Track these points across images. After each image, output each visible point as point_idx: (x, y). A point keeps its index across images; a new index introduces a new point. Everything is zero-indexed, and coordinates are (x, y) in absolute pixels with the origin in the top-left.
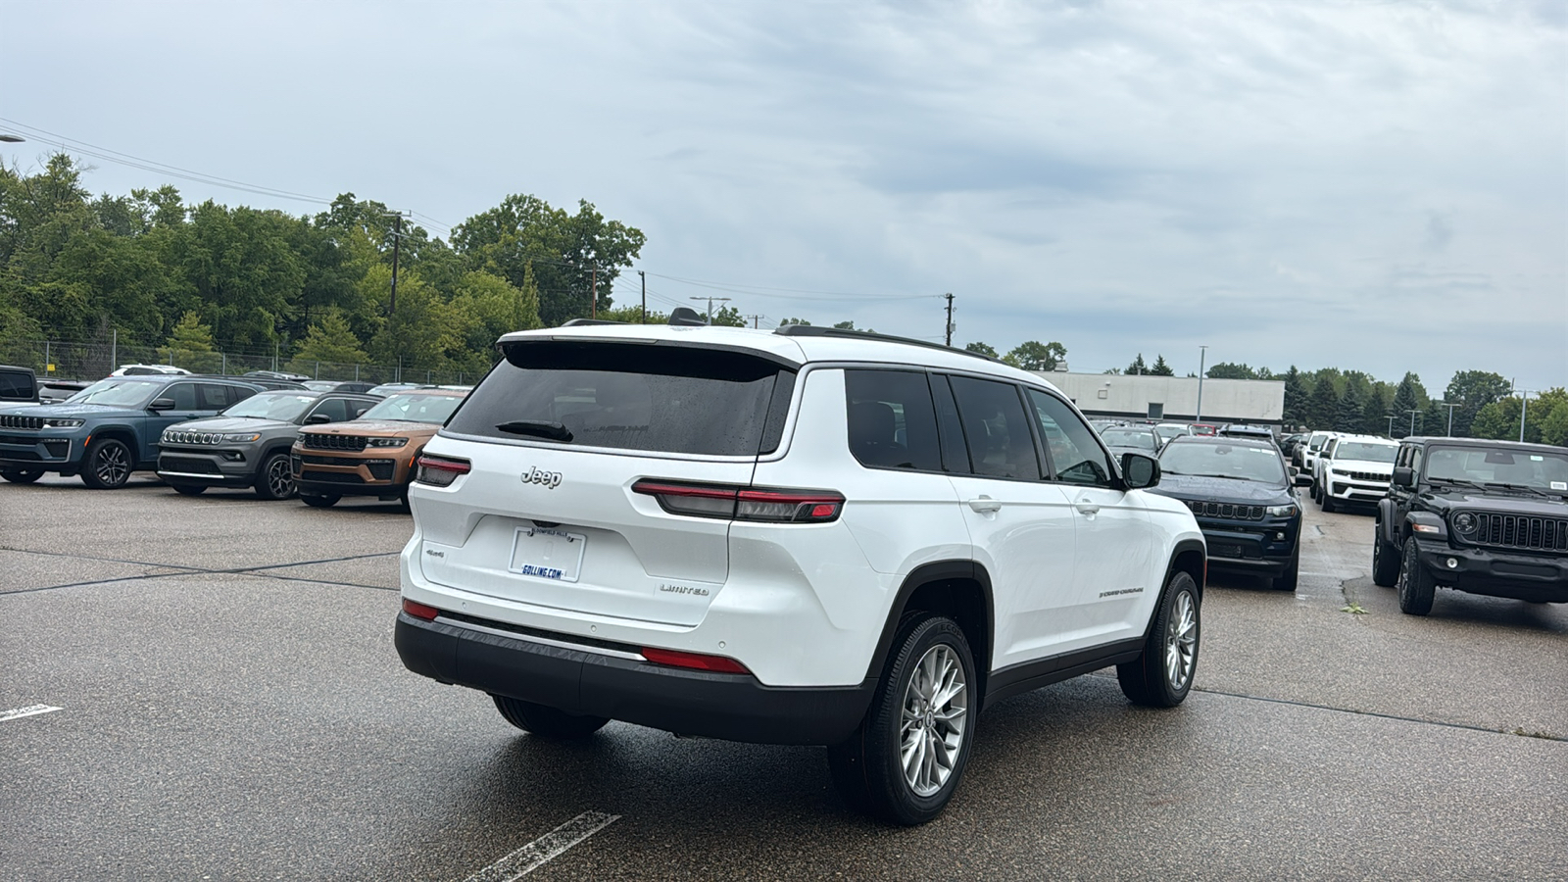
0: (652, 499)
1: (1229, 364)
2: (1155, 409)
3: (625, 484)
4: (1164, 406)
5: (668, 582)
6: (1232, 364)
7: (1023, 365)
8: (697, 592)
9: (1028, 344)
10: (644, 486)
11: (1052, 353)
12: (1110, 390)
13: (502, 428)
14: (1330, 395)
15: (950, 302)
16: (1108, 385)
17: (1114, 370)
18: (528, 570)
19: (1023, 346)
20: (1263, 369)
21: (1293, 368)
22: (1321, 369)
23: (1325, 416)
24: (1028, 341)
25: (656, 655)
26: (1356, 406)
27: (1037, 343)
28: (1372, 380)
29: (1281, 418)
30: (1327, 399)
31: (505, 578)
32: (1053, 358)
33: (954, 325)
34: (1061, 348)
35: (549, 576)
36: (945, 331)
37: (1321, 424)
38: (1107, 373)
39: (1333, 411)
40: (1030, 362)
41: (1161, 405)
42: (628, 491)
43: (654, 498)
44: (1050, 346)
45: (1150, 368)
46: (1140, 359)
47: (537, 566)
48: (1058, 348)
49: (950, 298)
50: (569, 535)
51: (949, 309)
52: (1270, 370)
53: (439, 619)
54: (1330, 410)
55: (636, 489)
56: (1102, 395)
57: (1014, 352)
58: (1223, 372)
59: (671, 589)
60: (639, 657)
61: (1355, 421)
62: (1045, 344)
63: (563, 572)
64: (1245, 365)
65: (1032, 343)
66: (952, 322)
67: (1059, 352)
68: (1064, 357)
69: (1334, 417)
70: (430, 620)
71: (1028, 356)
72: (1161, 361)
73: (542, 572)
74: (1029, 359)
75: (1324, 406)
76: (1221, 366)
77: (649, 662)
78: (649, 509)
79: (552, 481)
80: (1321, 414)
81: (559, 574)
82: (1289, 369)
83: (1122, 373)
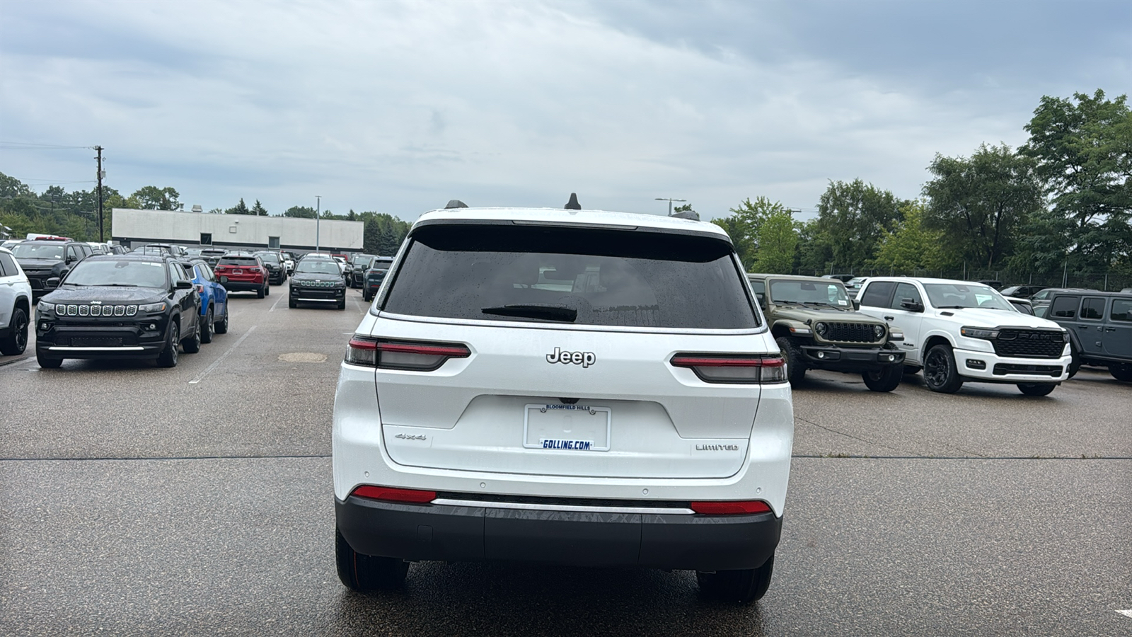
0: (689, 371)
1: (300, 207)
2: (274, 241)
3: (665, 360)
4: (280, 239)
5: (702, 442)
6: (303, 207)
7: (143, 205)
8: (729, 448)
9: (147, 188)
10: (681, 360)
11: (167, 195)
12: (238, 226)
13: (485, 311)
14: (376, 230)
15: (99, 153)
16: (237, 223)
17: (217, 210)
18: (549, 445)
19: (143, 189)
20: (327, 212)
21: (351, 211)
22: (363, 212)
23: (374, 245)
24: (147, 186)
25: (702, 508)
26: (394, 238)
27: (155, 188)
28: (399, 220)
29: (362, 247)
30: (374, 233)
31: (523, 455)
32: (169, 200)
33: (104, 172)
34: (175, 192)
35: (576, 448)
36: (97, 177)
37: (372, 251)
38: (212, 212)
39: (379, 242)
40: (150, 202)
41: (278, 238)
42: (668, 365)
43: (690, 370)
44: (165, 190)
45: (250, 209)
46: (242, 202)
47: (559, 439)
48: (173, 193)
49: (99, 149)
50: (591, 409)
51: (99, 158)
52: (332, 212)
53: (437, 501)
54: (377, 241)
55: (674, 363)
56: (233, 230)
57: (136, 195)
58: (297, 213)
59: (705, 448)
60: (690, 511)
61: (393, 248)
62: (161, 189)
63: (591, 442)
64: (312, 209)
65: (150, 187)
66: (102, 170)
67: (173, 195)
68: (178, 199)
69: (380, 245)
70: (428, 504)
71: (148, 198)
72: (258, 204)
73: (566, 445)
74: (149, 200)
75: (373, 238)
76: (295, 208)
77: (697, 514)
78: (688, 380)
79: (585, 360)
80: (371, 244)
81: (587, 445)
82: (349, 213)
83: (223, 212)
